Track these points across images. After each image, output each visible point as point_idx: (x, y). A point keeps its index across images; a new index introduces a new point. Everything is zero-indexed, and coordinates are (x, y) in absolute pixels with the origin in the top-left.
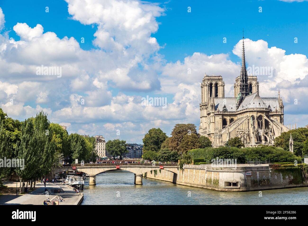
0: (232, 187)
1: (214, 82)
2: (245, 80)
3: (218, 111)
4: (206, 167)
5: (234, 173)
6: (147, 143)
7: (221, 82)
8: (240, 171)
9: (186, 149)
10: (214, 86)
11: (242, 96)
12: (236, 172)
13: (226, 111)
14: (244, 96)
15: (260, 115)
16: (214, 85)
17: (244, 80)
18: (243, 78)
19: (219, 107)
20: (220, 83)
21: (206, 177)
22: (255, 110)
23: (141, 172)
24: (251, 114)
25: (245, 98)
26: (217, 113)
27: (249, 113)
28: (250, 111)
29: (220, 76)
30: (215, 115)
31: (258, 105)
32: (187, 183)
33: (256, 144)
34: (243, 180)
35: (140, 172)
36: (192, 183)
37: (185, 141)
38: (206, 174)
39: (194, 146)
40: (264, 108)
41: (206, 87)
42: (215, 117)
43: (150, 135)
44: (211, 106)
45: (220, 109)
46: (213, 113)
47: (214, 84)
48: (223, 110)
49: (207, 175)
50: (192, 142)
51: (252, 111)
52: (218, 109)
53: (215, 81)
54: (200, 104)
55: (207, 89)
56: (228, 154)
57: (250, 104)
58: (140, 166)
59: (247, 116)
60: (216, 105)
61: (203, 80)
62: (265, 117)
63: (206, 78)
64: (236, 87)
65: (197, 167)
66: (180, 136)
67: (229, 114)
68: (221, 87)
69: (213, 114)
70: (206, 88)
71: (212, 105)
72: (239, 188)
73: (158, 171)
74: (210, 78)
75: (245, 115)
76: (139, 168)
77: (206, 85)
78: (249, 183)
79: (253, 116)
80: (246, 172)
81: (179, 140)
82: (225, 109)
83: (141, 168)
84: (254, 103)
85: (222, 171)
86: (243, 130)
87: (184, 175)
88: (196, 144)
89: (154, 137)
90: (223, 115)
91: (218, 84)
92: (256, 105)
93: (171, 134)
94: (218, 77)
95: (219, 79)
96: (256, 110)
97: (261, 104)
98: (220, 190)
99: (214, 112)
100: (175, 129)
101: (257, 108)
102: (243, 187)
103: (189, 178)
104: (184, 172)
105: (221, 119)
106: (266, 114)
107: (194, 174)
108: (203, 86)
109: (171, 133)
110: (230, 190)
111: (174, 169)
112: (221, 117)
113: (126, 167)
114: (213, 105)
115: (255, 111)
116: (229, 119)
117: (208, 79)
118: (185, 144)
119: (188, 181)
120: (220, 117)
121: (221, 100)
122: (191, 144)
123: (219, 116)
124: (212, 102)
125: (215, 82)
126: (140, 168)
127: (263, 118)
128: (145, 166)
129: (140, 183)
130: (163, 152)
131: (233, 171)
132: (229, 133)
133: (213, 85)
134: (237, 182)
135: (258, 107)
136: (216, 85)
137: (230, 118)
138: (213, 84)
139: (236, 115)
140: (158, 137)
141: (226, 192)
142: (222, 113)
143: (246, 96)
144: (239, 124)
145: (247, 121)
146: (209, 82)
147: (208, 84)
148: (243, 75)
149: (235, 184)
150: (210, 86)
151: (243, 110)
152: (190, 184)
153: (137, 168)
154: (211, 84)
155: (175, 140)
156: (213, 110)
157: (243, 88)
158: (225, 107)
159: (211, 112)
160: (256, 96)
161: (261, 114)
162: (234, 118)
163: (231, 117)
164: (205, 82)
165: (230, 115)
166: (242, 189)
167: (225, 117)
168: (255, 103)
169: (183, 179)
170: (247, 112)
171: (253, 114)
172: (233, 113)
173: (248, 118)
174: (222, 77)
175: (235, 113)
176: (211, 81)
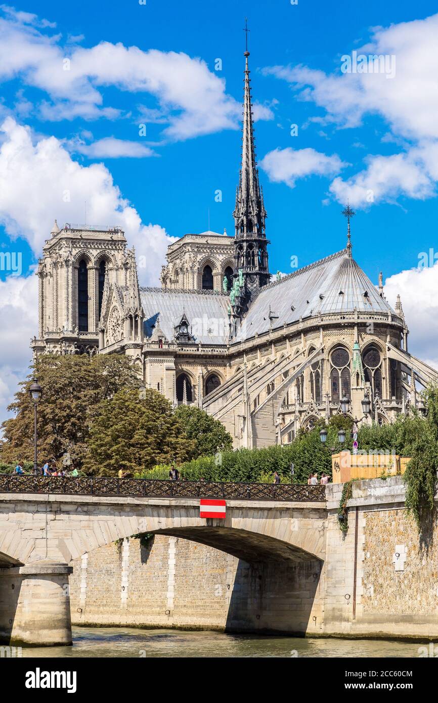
1: (94, 254)
2: (255, 220)
3: (161, 341)
7: (121, 252)
10: (96, 269)
11: (246, 285)
13: (189, 339)
14: (253, 286)
15: (373, 344)
16: (96, 263)
17: (251, 220)
18: (247, 213)
19: (160, 323)
20: (118, 257)
22: (352, 321)
23: (62, 547)
24: (333, 338)
25: (258, 292)
26: (155, 348)
27: (324, 336)
28: (326, 327)
29: (116, 232)
30: (146, 354)
31: (361, 298)
35: (53, 543)
37: (116, 427)
39: (162, 451)
40: (386, 315)
41: (65, 269)
42: (144, 364)
44: (131, 317)
45: (167, 329)
46: (136, 346)
47: (93, 260)
48: (178, 338)
51: (337, 326)
52: (159, 330)
53: (98, 248)
55: (70, 277)
57: (321, 298)
58: (53, 498)
59: (307, 348)
60: (148, 316)
61: (47, 246)
62: (391, 352)
63: (64, 235)
64: (168, 281)
66: (69, 407)
67: (202, 353)
68: (122, 271)
69: (138, 351)
70: (65, 275)
71: (132, 313)
74: (77, 235)
76: (42, 516)
77: (67, 261)
79: (339, 345)
82: (185, 331)
83: (58, 517)
84: (341, 293)
90: (178, 357)
91: (110, 261)
92: (350, 299)
94: (110, 232)
95: (113, 240)
96: (356, 321)
97: (371, 298)
99: (139, 341)
101: (360, 313)
105: (169, 372)
106: (394, 339)
112: (172, 365)
114: (139, 313)
115: (351, 326)
116: (203, 377)
117: (73, 241)
120: (166, 365)
121: (160, 298)
122: (147, 438)
123: (162, 361)
124: (132, 303)
125: (99, 251)
126: (51, 516)
127: (382, 357)
128: (95, 499)
133: (90, 265)
135: (362, 307)
136: (103, 261)
137: (205, 371)
138: (92, 258)
139: (231, 357)
142: (173, 348)
143: (261, 285)
146: (77, 250)
147: (72, 259)
148: (247, 202)
150: (78, 266)
151: (274, 330)
154: (83, 261)
156: (136, 333)
158: (184, 324)
159: (126, 342)
162: (220, 369)
163: (210, 368)
164: (61, 252)
165: (204, 360)
167: (186, 368)
168: (346, 293)
170: (306, 331)
171: (343, 336)
172: (218, 352)
173: (319, 358)
174: (123, 232)
175: (225, 352)
176: (82, 246)
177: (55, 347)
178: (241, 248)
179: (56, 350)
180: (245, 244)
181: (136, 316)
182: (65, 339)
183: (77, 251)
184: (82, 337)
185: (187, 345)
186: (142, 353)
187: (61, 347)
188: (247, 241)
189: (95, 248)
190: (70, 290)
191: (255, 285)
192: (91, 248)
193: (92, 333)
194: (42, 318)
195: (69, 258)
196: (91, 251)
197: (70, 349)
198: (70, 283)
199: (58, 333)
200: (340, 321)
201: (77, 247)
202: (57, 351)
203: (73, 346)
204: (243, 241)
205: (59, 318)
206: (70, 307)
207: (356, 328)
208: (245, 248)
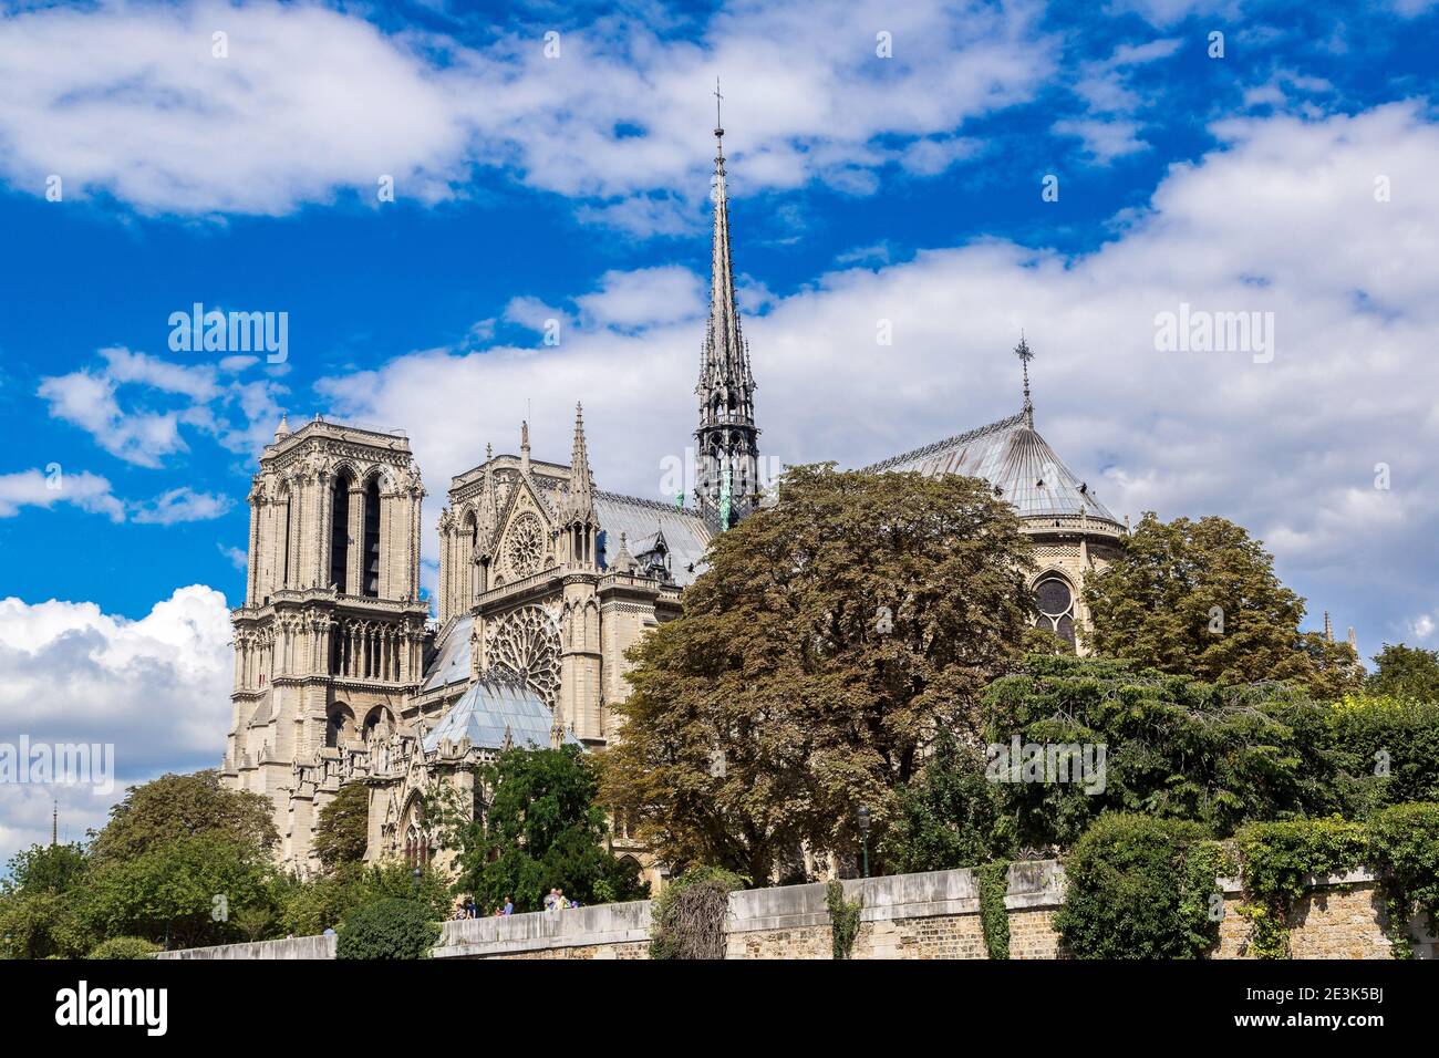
1: (362, 468)
3: (632, 572)
7: (405, 471)
10: (364, 494)
13: (667, 577)
16: (363, 483)
20: (393, 479)
22: (1078, 531)
24: (1041, 560)
26: (625, 584)
29: (396, 437)
30: (604, 596)
41: (316, 487)
42: (602, 612)
46: (589, 580)
47: (360, 479)
53: (369, 460)
55: (326, 502)
64: (452, 532)
68: (402, 501)
69: (591, 589)
70: (316, 497)
71: (581, 519)
74: (337, 435)
77: (321, 474)
79: (1053, 573)
82: (660, 563)
84: (1040, 484)
90: (658, 605)
92: (1061, 496)
95: (392, 450)
96: (1084, 531)
99: (592, 571)
105: (646, 628)
112: (652, 618)
114: (593, 520)
115: (1075, 539)
117: (331, 443)
120: (642, 615)
124: (580, 501)
125: (369, 465)
133: (354, 486)
135: (1082, 508)
136: (374, 483)
138: (359, 475)
146: (337, 459)
150: (337, 486)
158: (661, 550)
159: (564, 572)
160: (1025, 440)
171: (1059, 558)
174: (407, 439)
176: (344, 453)
177: (293, 617)
178: (717, 439)
179: (295, 621)
180: (726, 433)
181: (588, 525)
182: (314, 603)
183: (336, 461)
184: (340, 602)
185: (665, 586)
186: (597, 594)
187: (304, 618)
188: (730, 427)
189: (364, 460)
190: (325, 522)
191: (744, 502)
192: (358, 458)
193: (352, 597)
194: (255, 573)
195: (326, 470)
196: (357, 462)
197: (322, 621)
198: (326, 510)
199: (300, 593)
200: (1055, 530)
201: (335, 454)
202: (297, 624)
203: (327, 617)
204: (723, 427)
205: (302, 568)
206: (324, 551)
207: (1083, 544)
208: (727, 439)
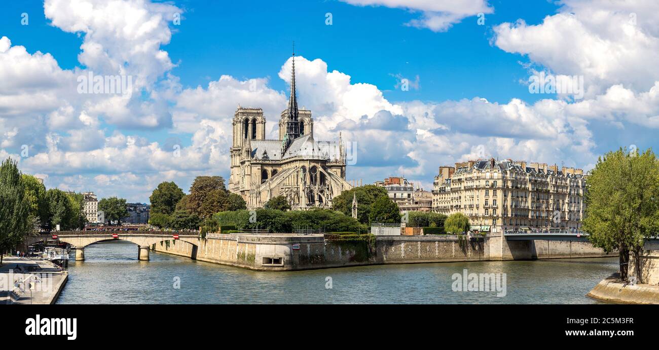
0: (272, 264)
2: (294, 116)
4: (238, 237)
5: (276, 246)
6: (156, 202)
7: (261, 117)
8: (285, 243)
9: (211, 212)
10: (251, 124)
11: (290, 138)
12: (279, 244)
13: (267, 158)
14: (292, 139)
15: (314, 166)
17: (292, 115)
18: (291, 113)
19: (257, 153)
20: (259, 119)
21: (237, 251)
24: (302, 164)
25: (294, 141)
26: (255, 162)
27: (299, 163)
28: (300, 160)
30: (252, 164)
32: (211, 259)
33: (306, 206)
34: (289, 255)
35: (146, 243)
36: (219, 258)
37: (209, 201)
38: (238, 247)
39: (222, 208)
40: (319, 157)
41: (240, 124)
43: (161, 192)
44: (247, 151)
45: (259, 155)
46: (248, 161)
48: (263, 158)
49: (238, 249)
50: (219, 202)
51: (303, 160)
52: (256, 156)
54: (231, 149)
56: (268, 219)
57: (300, 150)
58: (146, 235)
59: (296, 166)
60: (253, 150)
61: (236, 114)
62: (321, 169)
63: (240, 111)
65: (226, 237)
66: (202, 193)
67: (272, 163)
68: (261, 124)
69: (249, 163)
70: (240, 126)
72: (283, 266)
73: (171, 242)
74: (245, 111)
75: (293, 165)
76: (144, 238)
77: (240, 121)
78: (297, 260)
80: (292, 245)
81: (200, 199)
83: (147, 238)
85: (259, 242)
86: (290, 187)
87: (207, 247)
88: (225, 205)
89: (165, 195)
90: (262, 165)
91: (257, 120)
93: (189, 191)
94: (256, 110)
95: (258, 113)
98: (257, 269)
99: (249, 159)
100: (195, 184)
101: (310, 156)
102: (288, 264)
103: (213, 251)
104: (207, 244)
106: (322, 164)
107: (221, 246)
108: (235, 123)
109: (190, 189)
110: (270, 268)
111: (193, 239)
112: (260, 168)
113: (127, 236)
114: (250, 150)
115: (307, 160)
116: (271, 171)
117: (243, 113)
118: (209, 204)
119: (213, 256)
120: (258, 167)
121: (260, 143)
122: (217, 204)
124: (247, 146)
125: (252, 117)
127: (317, 170)
128: (154, 235)
129: (146, 259)
130: (178, 216)
131: (275, 243)
132: (271, 190)
133: (249, 122)
134: (280, 258)
136: (254, 121)
137: (272, 169)
138: (250, 120)
139: (281, 164)
140: (171, 195)
141: (265, 271)
142: (261, 162)
143: (295, 138)
144: (285, 177)
145: (296, 174)
146: (245, 117)
147: (242, 120)
148: (291, 109)
149: (277, 261)
151: (290, 158)
152: (216, 260)
153: (141, 238)
154: (247, 120)
155: (194, 199)
156: (249, 157)
157: (291, 127)
158: (265, 153)
159: (245, 159)
160: (309, 139)
161: (315, 164)
162: (278, 168)
163: (274, 168)
164: (239, 117)
165: (272, 165)
166: (286, 267)
167: (265, 168)
169: (206, 253)
170: (296, 161)
172: (277, 162)
173: (297, 170)
174: (262, 110)
175: (279, 162)
176: (246, 115)
181: (249, 151)
185: (266, 160)
196: (250, 117)
198: (242, 129)
